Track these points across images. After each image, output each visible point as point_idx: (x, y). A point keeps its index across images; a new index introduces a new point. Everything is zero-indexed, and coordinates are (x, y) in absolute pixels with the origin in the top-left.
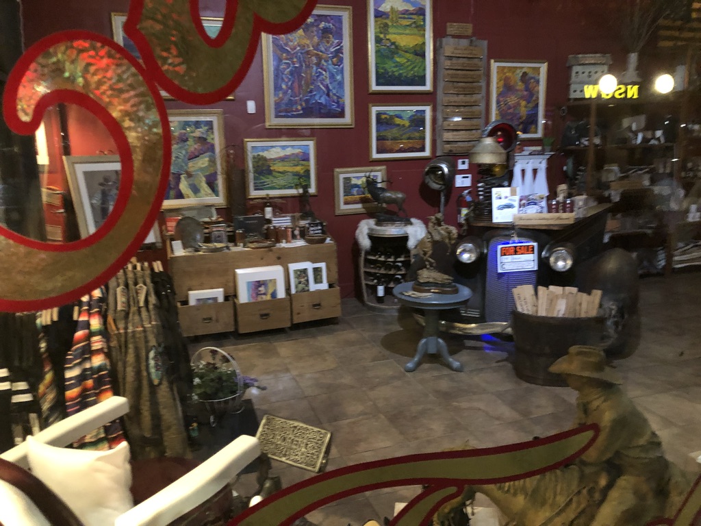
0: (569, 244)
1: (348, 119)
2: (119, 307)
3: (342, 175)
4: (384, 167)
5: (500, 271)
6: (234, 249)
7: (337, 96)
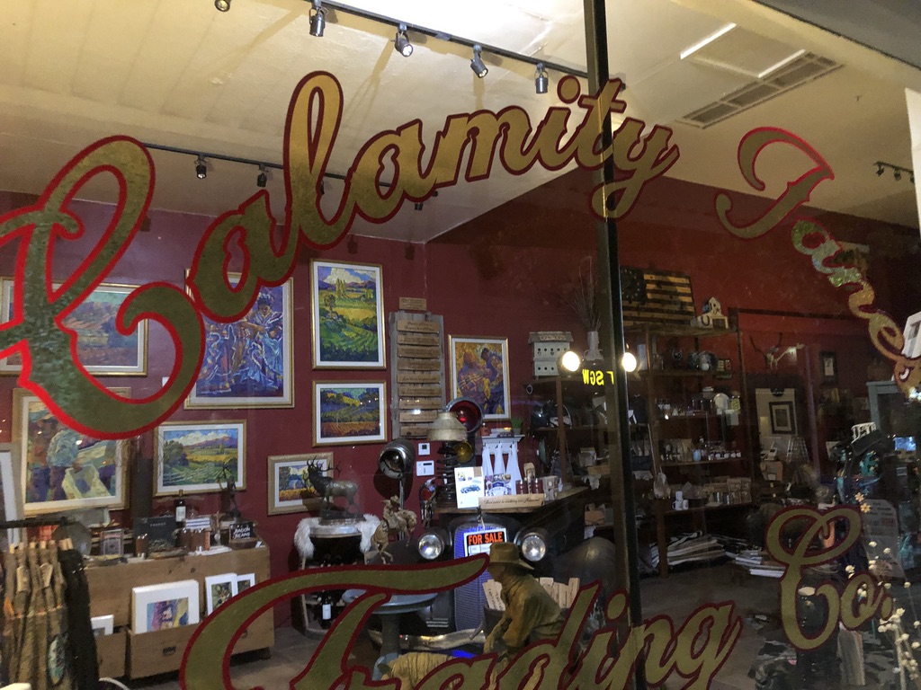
0: (543, 530)
1: (287, 398)
2: (20, 587)
3: (277, 464)
4: (330, 454)
6: (132, 560)
7: (275, 373)
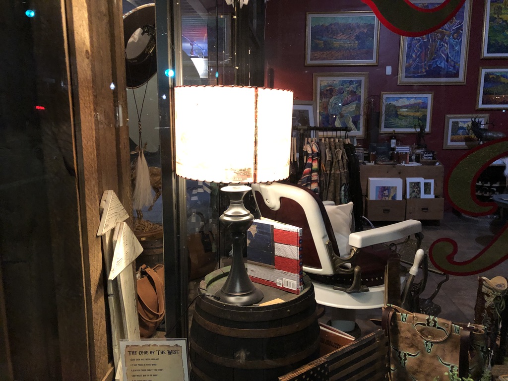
1: (461, 78)
2: (327, 159)
3: (451, 120)
4: (487, 115)
6: (368, 164)
7: (455, 62)
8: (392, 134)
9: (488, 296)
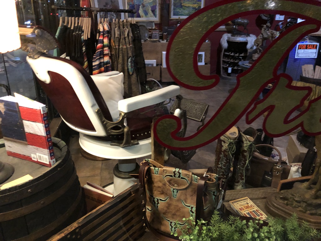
2: (116, 36)
5: (296, 57)
6: (162, 42)
8: (178, 20)
9: (224, 142)
